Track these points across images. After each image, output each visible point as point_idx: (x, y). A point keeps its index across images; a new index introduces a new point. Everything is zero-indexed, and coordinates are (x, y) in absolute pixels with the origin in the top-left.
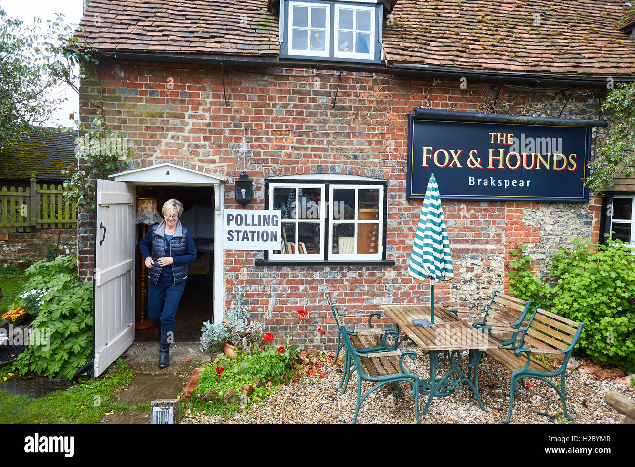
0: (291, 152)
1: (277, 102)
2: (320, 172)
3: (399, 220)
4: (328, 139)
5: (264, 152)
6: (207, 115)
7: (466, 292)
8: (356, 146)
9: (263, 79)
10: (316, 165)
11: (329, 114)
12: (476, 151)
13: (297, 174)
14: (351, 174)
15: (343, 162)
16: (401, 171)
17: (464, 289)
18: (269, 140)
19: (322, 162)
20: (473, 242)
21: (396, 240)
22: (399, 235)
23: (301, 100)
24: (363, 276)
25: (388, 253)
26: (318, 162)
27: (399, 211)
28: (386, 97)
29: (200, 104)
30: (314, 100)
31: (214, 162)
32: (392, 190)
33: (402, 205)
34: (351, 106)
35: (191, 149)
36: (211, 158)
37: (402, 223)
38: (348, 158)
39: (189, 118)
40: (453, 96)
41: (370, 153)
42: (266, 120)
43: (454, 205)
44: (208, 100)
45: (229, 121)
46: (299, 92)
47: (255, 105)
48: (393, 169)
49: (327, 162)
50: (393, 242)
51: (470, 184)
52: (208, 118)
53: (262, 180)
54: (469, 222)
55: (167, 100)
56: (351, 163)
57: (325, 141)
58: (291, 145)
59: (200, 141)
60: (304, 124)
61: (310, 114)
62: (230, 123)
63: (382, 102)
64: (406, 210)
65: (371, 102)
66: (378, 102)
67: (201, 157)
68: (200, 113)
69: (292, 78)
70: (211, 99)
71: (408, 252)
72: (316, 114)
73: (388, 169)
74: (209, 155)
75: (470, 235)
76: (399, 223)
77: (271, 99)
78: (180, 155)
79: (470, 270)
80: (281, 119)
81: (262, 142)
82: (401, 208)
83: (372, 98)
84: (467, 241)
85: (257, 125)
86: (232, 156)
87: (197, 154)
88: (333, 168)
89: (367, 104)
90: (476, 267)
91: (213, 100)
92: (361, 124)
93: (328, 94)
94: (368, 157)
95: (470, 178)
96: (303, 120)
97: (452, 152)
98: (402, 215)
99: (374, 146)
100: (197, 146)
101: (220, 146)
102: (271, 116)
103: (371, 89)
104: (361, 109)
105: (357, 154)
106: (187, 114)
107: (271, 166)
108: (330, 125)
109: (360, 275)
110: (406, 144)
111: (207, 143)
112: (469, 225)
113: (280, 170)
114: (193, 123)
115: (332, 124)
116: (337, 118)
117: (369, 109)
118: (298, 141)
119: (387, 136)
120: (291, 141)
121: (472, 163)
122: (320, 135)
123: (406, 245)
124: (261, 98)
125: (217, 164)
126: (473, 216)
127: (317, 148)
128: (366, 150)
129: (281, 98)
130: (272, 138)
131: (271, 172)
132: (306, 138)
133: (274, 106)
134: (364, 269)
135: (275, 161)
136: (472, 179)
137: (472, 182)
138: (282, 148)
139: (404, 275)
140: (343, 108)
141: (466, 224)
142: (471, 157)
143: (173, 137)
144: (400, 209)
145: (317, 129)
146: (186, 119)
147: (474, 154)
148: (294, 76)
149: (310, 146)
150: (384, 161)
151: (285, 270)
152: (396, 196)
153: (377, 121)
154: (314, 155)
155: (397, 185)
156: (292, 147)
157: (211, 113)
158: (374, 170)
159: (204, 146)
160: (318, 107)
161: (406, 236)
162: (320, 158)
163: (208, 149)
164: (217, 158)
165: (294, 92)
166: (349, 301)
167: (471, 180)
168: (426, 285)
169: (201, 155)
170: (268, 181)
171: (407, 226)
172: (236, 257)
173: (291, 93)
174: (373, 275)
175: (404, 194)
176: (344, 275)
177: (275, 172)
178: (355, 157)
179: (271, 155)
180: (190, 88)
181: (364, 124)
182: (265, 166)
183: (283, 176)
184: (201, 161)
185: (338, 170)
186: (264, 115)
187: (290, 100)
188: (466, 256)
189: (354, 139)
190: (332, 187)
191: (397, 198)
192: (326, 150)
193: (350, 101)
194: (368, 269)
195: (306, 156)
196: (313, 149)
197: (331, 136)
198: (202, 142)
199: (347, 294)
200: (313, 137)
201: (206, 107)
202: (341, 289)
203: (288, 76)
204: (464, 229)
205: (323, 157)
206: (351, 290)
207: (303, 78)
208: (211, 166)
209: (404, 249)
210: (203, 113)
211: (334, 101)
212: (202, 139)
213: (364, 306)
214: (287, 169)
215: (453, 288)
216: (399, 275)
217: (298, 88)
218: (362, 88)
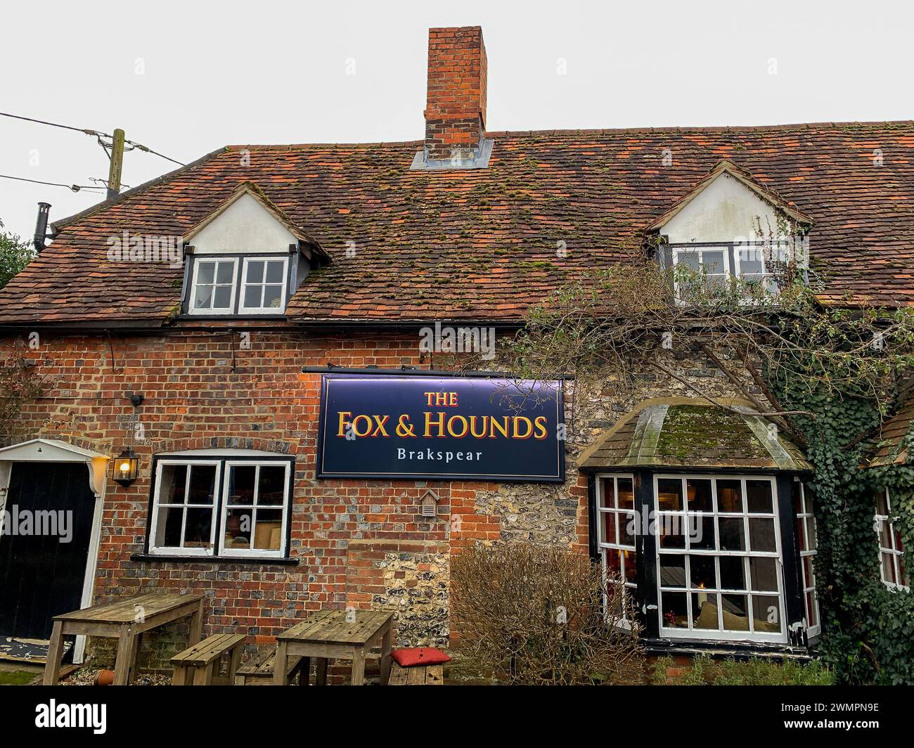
0: (183, 423)
1: (173, 367)
2: (215, 446)
3: (307, 505)
4: (226, 407)
5: (154, 424)
6: (99, 384)
7: (395, 608)
8: (257, 415)
9: (160, 342)
10: (211, 437)
11: (228, 379)
12: (407, 416)
13: (188, 449)
14: (250, 447)
15: (241, 433)
16: (312, 442)
17: (392, 601)
18: (160, 410)
19: (217, 434)
20: (405, 536)
21: (302, 531)
22: (306, 526)
23: (199, 363)
24: (259, 579)
25: (292, 549)
26: (212, 434)
27: (307, 494)
28: (296, 355)
29: (93, 373)
30: (212, 363)
31: (100, 436)
32: (300, 467)
33: (312, 485)
34: (254, 368)
35: (79, 422)
36: (98, 431)
37: (310, 509)
38: (247, 428)
39: (80, 388)
40: (380, 349)
41: (274, 422)
42: (159, 387)
43: (379, 486)
44: (101, 368)
45: (120, 390)
46: (197, 355)
47: (149, 371)
48: (302, 441)
49: (223, 434)
50: (298, 535)
51: (399, 458)
52: (99, 388)
53: (150, 456)
54: (399, 509)
55: (62, 369)
56: (251, 435)
57: (222, 409)
58: (183, 415)
59: (88, 413)
60: (200, 391)
61: (207, 379)
62: (122, 392)
63: (291, 361)
64: (317, 492)
65: (278, 361)
66: (286, 362)
67: (88, 431)
68: (92, 382)
69: (191, 340)
70: (105, 367)
71: (317, 548)
72: (213, 379)
73: (295, 441)
74: (96, 429)
75: (399, 527)
76: (307, 510)
77: (166, 363)
78: (66, 430)
79: (399, 575)
80: (175, 386)
81: (153, 412)
82: (310, 490)
83: (279, 358)
84: (396, 536)
85: (149, 393)
86: (120, 429)
87: (84, 427)
88: (229, 441)
89: (273, 365)
90: (407, 572)
91: (106, 368)
92: (265, 388)
93: (227, 355)
94: (271, 427)
95: (399, 450)
96: (199, 386)
97: (377, 417)
98: (311, 499)
99: (279, 413)
100: (84, 419)
101: (108, 418)
102: (164, 383)
103: (278, 347)
104: (266, 370)
105: (258, 423)
106: (78, 384)
107: (160, 440)
108: (228, 390)
109: (256, 577)
110: (319, 410)
111: (95, 415)
112: (399, 513)
113: (170, 444)
114: (84, 393)
115: (231, 390)
116: (236, 383)
117: (275, 370)
118: (192, 411)
119: (295, 401)
120: (185, 410)
121: (402, 431)
122: (217, 402)
123: (315, 539)
124: (156, 363)
125: (104, 439)
126: (405, 501)
127: (212, 417)
128: (269, 419)
129: (177, 363)
130: (164, 408)
131: (160, 447)
132: (200, 407)
133: (169, 371)
134: (261, 568)
135: (165, 435)
136: (402, 451)
137: (402, 456)
138: (174, 418)
139: (312, 579)
140: (245, 370)
141: (396, 511)
142: (401, 423)
143: (62, 410)
144: (308, 492)
145: (214, 395)
146: (77, 390)
147: (404, 419)
148: (193, 337)
149: (204, 415)
150: (291, 432)
151: (166, 567)
152: (304, 474)
153: (284, 383)
154: (208, 425)
155: (306, 461)
156: (185, 417)
157: (103, 382)
158: (278, 443)
159: (91, 419)
160: (215, 371)
161: (315, 527)
162: (215, 429)
163: (95, 422)
164: (104, 432)
165: (192, 355)
166: (240, 612)
167: (401, 453)
168: (340, 595)
169: (88, 429)
170: (156, 458)
171: (317, 514)
172: (112, 549)
173: (188, 356)
174: (271, 577)
175: (314, 472)
176: (235, 576)
177: (164, 447)
178: (256, 427)
179: (162, 427)
180: (85, 355)
181: (268, 388)
182: (154, 440)
183: (173, 451)
184: (88, 435)
185: (235, 443)
186: (157, 382)
187: (187, 363)
188: (393, 555)
189: (255, 406)
190: (228, 464)
191: (305, 478)
192: (222, 420)
193: (254, 362)
194: (265, 570)
195: (199, 427)
196: (208, 419)
197: (229, 403)
198: (91, 414)
199: (238, 603)
200: (209, 405)
201: (99, 376)
202: (231, 594)
203: (187, 337)
204: (393, 518)
205: (218, 429)
206: (243, 596)
207: (201, 340)
208: (97, 441)
209: (313, 544)
210: (95, 383)
211: (234, 363)
212: (91, 410)
213: (258, 619)
214: (177, 443)
215: (375, 601)
216: (305, 579)
217: (196, 351)
218: (268, 347)
